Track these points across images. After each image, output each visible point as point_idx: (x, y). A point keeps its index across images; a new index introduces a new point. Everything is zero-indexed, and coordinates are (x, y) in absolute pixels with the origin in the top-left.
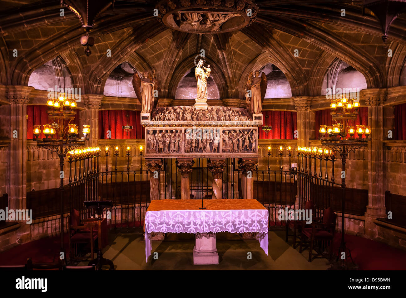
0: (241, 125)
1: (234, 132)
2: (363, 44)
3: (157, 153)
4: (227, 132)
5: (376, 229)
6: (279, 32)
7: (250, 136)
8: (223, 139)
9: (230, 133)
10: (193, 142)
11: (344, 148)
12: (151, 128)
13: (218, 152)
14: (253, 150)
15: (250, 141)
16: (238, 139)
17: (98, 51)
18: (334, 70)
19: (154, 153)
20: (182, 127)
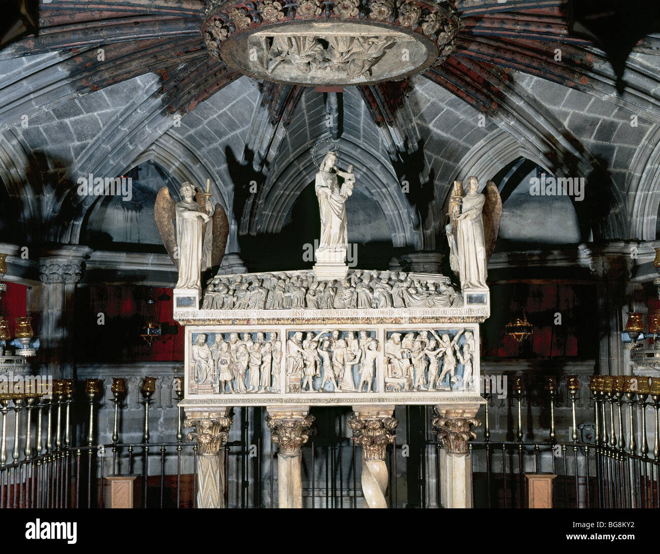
0: (433, 318)
1: (414, 337)
3: (214, 393)
4: (397, 336)
6: (530, 79)
8: (385, 355)
10: (308, 363)
12: (201, 328)
13: (373, 389)
14: (467, 383)
15: (458, 361)
16: (426, 356)
17: (75, 136)
19: (208, 392)
20: (279, 324)
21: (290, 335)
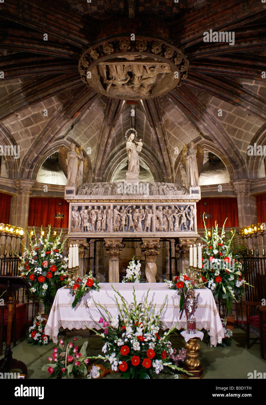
0: (177, 200)
1: (169, 208)
3: (82, 231)
4: (161, 208)
6: (213, 107)
7: (187, 213)
8: (156, 216)
9: (164, 210)
10: (122, 219)
12: (76, 203)
13: (151, 231)
14: (192, 228)
15: (187, 219)
16: (174, 216)
17: (31, 134)
19: (79, 231)
20: (110, 202)
21: (115, 207)
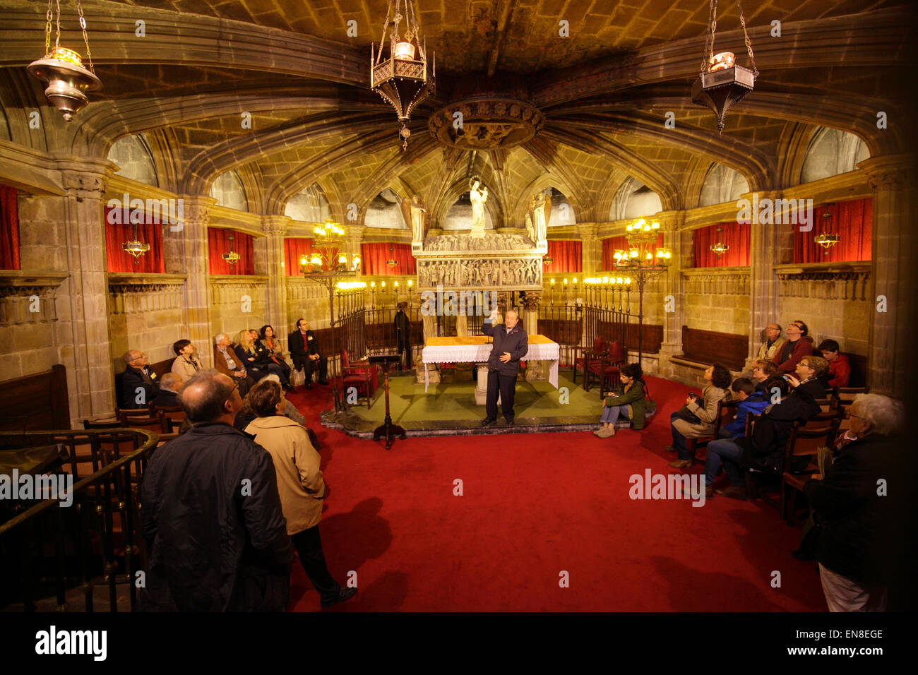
0: (523, 254)
1: (515, 262)
2: (659, 160)
4: (508, 262)
5: (672, 367)
7: (533, 267)
8: (503, 270)
9: (511, 264)
10: (469, 273)
11: (642, 274)
12: (423, 259)
13: (498, 285)
14: (537, 282)
15: (533, 273)
16: (520, 270)
18: (624, 193)
20: (457, 257)
21: (462, 262)
